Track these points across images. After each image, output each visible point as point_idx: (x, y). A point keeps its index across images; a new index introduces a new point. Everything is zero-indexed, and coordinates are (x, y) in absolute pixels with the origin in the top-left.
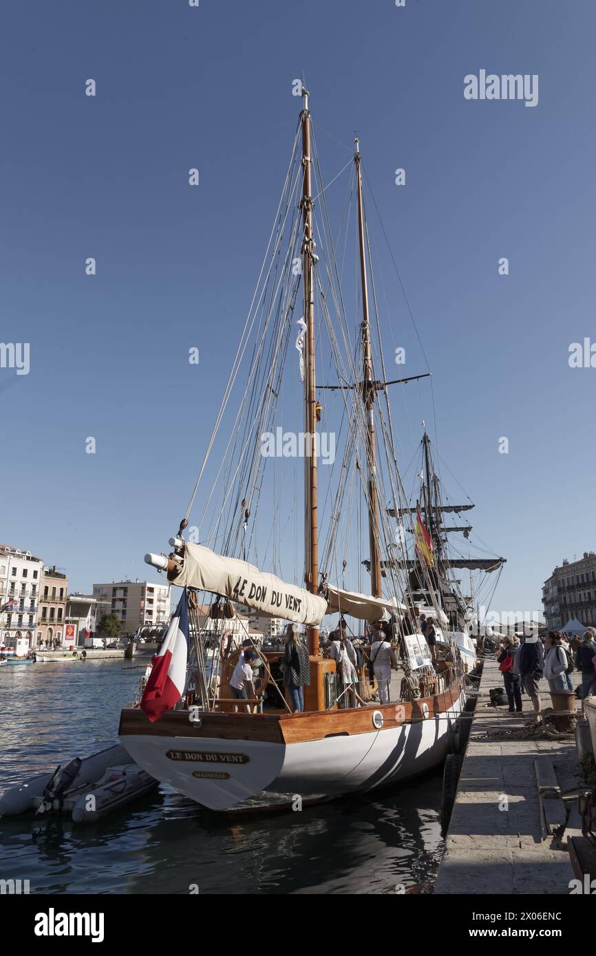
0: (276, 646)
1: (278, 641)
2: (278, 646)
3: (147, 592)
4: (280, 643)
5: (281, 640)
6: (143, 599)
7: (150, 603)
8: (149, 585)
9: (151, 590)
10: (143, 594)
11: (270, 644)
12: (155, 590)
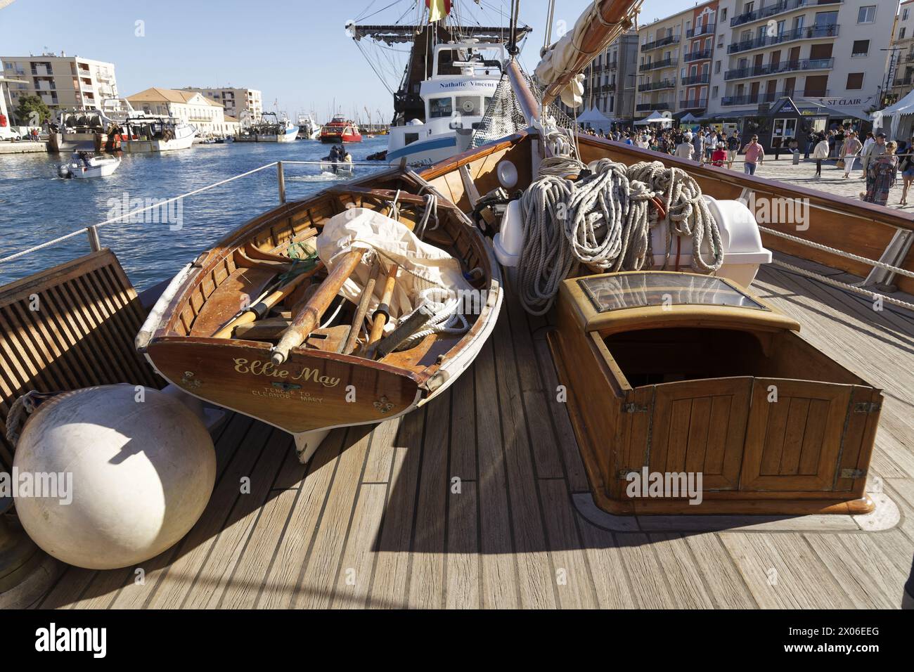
0: (254, 136)
1: (256, 130)
2: (256, 136)
3: (79, 70)
4: (258, 132)
5: (259, 129)
6: (76, 78)
7: (87, 83)
8: (79, 60)
9: (85, 67)
10: (74, 72)
11: (247, 133)
12: (90, 67)
